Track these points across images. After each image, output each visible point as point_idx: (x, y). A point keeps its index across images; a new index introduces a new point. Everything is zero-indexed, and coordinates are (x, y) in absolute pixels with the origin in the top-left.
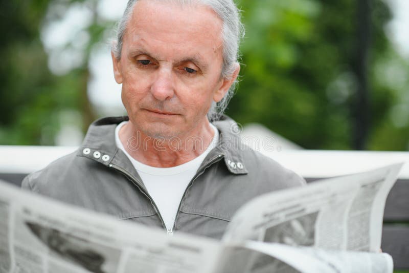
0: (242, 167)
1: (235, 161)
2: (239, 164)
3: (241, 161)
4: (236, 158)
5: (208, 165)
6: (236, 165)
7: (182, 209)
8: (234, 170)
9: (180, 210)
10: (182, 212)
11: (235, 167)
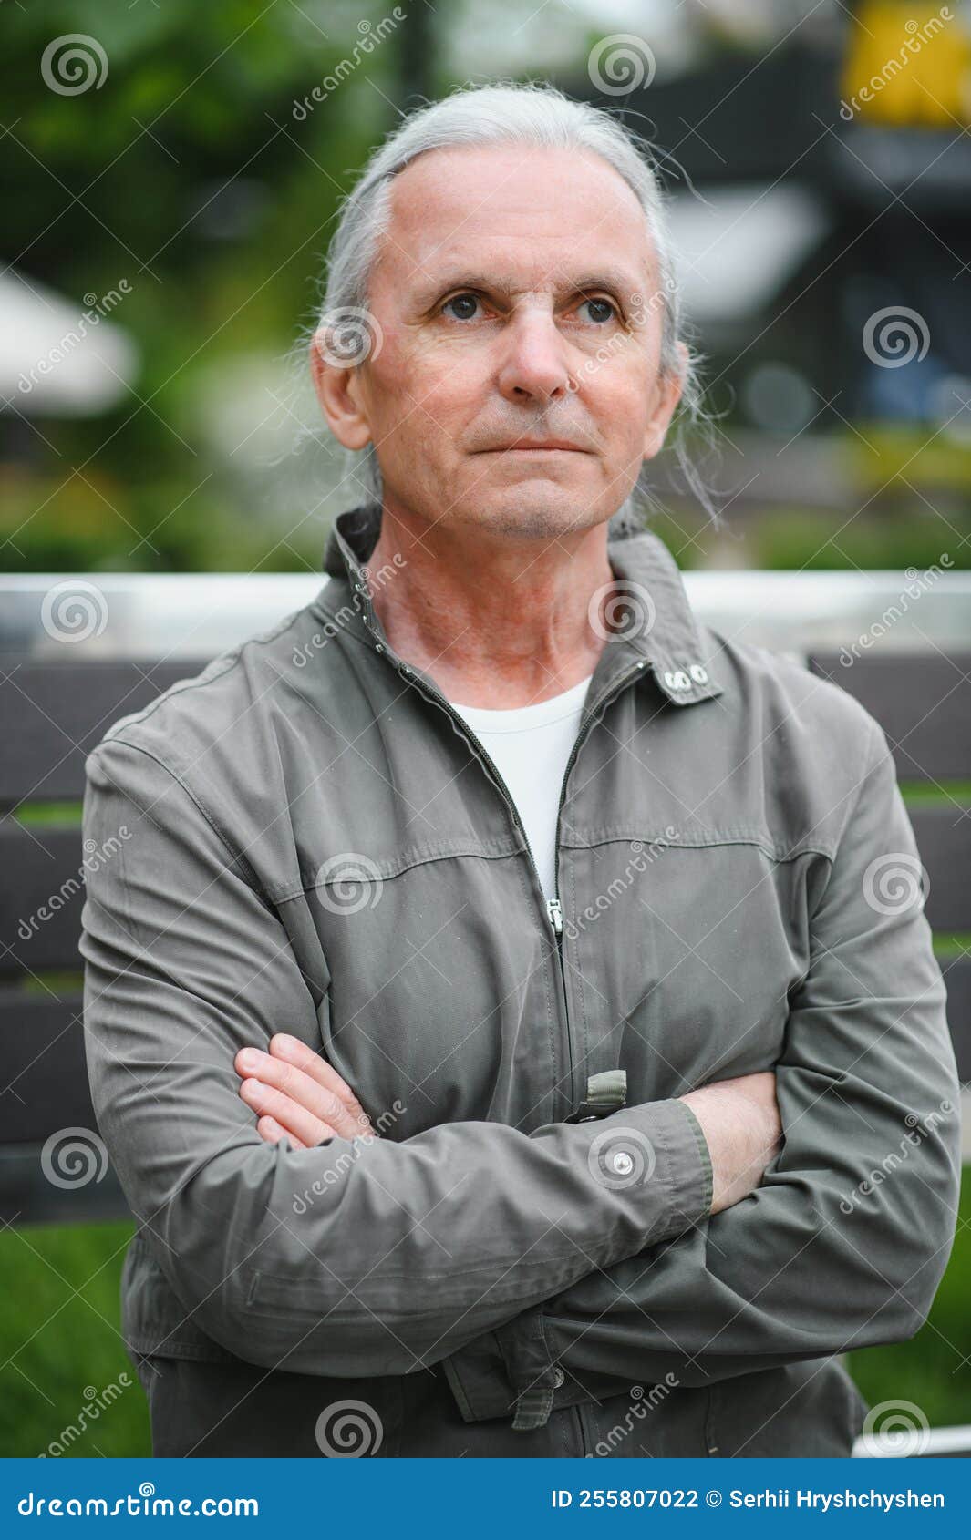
0: (704, 678)
1: (683, 666)
2: (695, 670)
3: (697, 659)
4: (683, 655)
5: (609, 697)
6: (689, 676)
7: (566, 841)
8: (686, 692)
9: (562, 843)
10: (568, 848)
11: (689, 685)
